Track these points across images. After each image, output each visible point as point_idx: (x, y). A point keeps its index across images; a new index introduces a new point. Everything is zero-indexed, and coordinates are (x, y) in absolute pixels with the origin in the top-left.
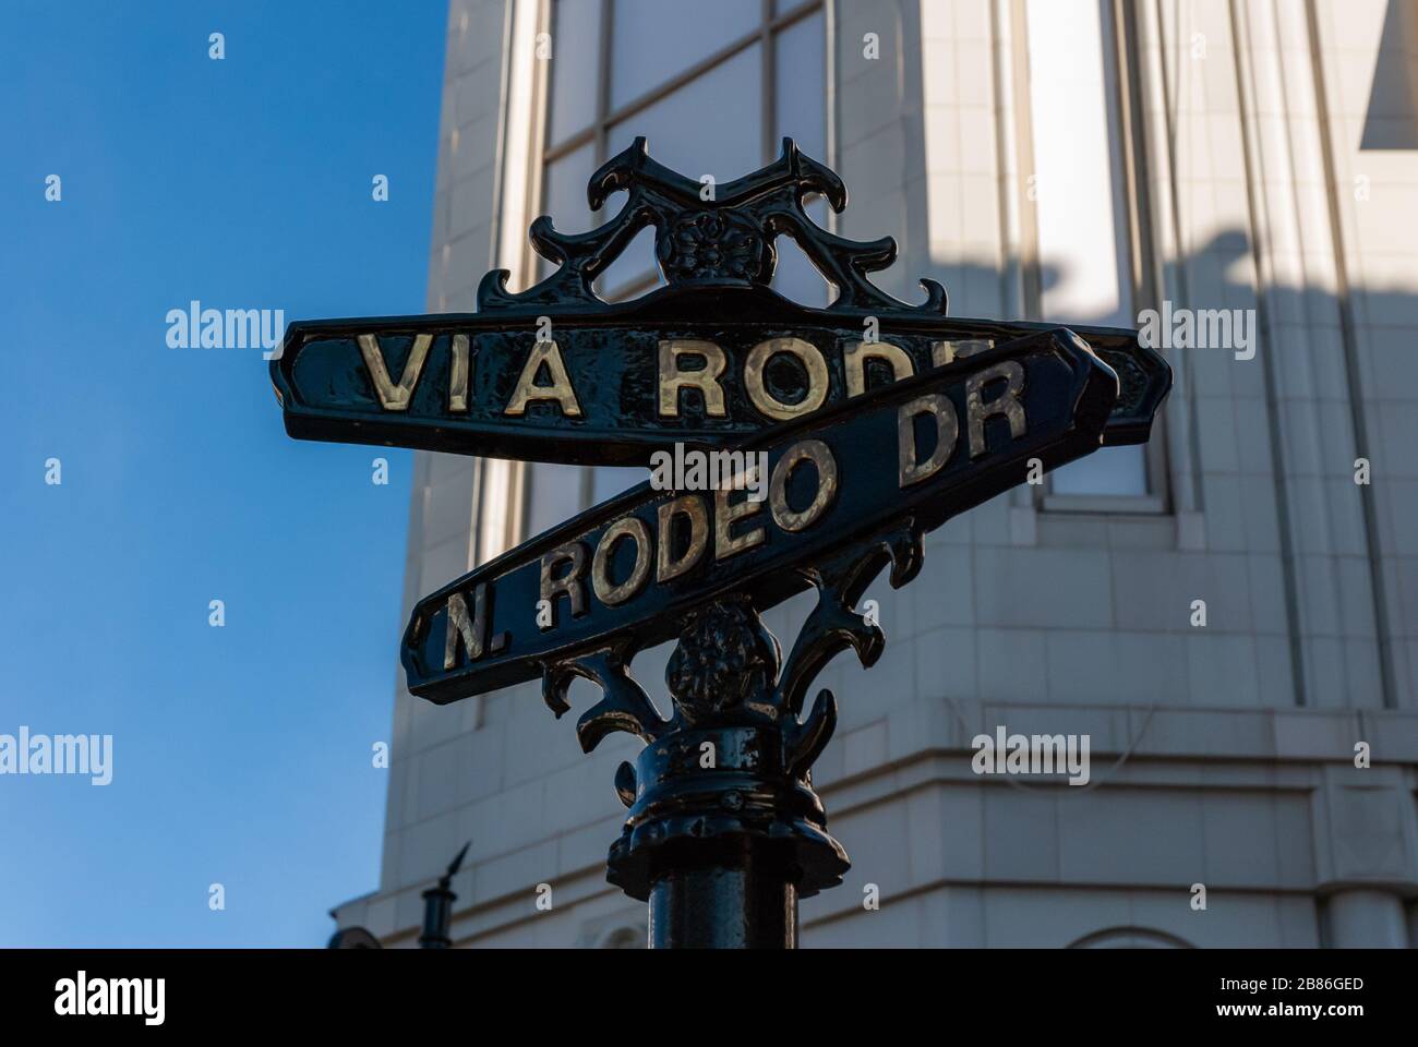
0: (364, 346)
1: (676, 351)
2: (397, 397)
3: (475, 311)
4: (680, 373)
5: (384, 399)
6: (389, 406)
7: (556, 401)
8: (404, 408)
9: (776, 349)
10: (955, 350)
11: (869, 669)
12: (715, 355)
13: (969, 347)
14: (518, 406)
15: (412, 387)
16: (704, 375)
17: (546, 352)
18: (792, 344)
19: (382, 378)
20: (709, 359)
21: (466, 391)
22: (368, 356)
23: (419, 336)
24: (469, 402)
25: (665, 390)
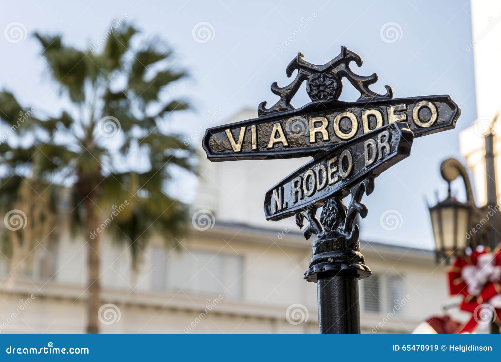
0: (227, 133)
1: (314, 121)
2: (237, 147)
3: (258, 117)
4: (315, 128)
5: (234, 149)
6: (235, 151)
7: (281, 142)
8: (240, 151)
9: (342, 116)
10: (394, 109)
11: (364, 219)
12: (325, 121)
13: (398, 107)
14: (270, 145)
15: (241, 144)
16: (322, 128)
17: (277, 127)
18: (346, 114)
19: (233, 143)
20: (323, 122)
21: (256, 143)
22: (229, 136)
23: (242, 128)
24: (257, 146)
25: (311, 135)
